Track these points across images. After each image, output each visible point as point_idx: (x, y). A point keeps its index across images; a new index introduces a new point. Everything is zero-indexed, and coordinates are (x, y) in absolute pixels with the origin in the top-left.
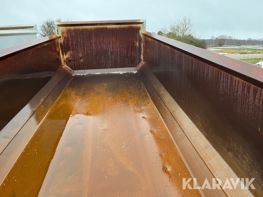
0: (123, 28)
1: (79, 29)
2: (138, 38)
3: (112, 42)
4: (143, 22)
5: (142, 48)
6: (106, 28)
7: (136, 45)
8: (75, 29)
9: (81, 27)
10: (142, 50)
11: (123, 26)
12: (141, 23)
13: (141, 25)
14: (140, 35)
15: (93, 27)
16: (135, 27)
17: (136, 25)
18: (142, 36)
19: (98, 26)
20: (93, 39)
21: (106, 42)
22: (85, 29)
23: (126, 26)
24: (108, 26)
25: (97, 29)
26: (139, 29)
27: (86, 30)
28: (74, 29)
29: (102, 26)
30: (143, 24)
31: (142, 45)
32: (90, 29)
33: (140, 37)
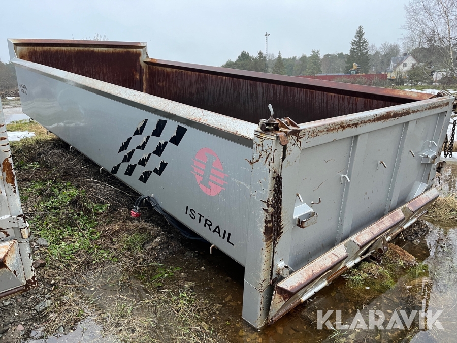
0: (117, 53)
1: (50, 52)
2: (138, 68)
3: (103, 73)
4: (145, 47)
5: (145, 83)
6: (93, 52)
7: (136, 78)
8: (43, 51)
9: (53, 48)
10: (145, 85)
11: (117, 50)
12: (142, 47)
13: (141, 50)
14: (141, 63)
15: (73, 48)
16: (133, 53)
17: (134, 50)
18: (143, 64)
19: (81, 48)
20: (74, 67)
21: (94, 73)
22: (60, 51)
23: (121, 50)
24: (97, 49)
25: (80, 52)
26: (139, 55)
27: (62, 53)
28: (41, 51)
29: (87, 49)
30: (144, 49)
31: (144, 77)
32: (68, 51)
33: (140, 65)
